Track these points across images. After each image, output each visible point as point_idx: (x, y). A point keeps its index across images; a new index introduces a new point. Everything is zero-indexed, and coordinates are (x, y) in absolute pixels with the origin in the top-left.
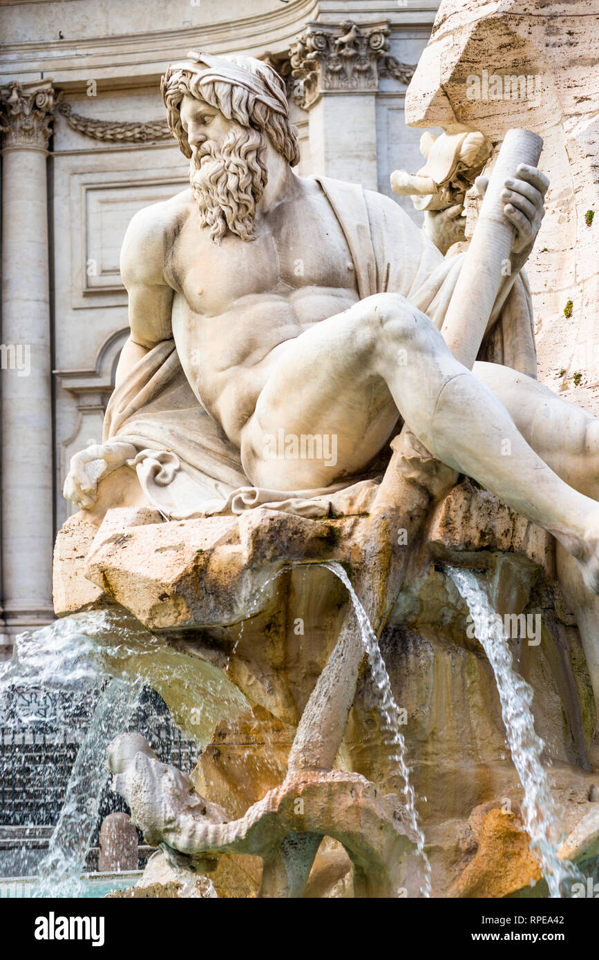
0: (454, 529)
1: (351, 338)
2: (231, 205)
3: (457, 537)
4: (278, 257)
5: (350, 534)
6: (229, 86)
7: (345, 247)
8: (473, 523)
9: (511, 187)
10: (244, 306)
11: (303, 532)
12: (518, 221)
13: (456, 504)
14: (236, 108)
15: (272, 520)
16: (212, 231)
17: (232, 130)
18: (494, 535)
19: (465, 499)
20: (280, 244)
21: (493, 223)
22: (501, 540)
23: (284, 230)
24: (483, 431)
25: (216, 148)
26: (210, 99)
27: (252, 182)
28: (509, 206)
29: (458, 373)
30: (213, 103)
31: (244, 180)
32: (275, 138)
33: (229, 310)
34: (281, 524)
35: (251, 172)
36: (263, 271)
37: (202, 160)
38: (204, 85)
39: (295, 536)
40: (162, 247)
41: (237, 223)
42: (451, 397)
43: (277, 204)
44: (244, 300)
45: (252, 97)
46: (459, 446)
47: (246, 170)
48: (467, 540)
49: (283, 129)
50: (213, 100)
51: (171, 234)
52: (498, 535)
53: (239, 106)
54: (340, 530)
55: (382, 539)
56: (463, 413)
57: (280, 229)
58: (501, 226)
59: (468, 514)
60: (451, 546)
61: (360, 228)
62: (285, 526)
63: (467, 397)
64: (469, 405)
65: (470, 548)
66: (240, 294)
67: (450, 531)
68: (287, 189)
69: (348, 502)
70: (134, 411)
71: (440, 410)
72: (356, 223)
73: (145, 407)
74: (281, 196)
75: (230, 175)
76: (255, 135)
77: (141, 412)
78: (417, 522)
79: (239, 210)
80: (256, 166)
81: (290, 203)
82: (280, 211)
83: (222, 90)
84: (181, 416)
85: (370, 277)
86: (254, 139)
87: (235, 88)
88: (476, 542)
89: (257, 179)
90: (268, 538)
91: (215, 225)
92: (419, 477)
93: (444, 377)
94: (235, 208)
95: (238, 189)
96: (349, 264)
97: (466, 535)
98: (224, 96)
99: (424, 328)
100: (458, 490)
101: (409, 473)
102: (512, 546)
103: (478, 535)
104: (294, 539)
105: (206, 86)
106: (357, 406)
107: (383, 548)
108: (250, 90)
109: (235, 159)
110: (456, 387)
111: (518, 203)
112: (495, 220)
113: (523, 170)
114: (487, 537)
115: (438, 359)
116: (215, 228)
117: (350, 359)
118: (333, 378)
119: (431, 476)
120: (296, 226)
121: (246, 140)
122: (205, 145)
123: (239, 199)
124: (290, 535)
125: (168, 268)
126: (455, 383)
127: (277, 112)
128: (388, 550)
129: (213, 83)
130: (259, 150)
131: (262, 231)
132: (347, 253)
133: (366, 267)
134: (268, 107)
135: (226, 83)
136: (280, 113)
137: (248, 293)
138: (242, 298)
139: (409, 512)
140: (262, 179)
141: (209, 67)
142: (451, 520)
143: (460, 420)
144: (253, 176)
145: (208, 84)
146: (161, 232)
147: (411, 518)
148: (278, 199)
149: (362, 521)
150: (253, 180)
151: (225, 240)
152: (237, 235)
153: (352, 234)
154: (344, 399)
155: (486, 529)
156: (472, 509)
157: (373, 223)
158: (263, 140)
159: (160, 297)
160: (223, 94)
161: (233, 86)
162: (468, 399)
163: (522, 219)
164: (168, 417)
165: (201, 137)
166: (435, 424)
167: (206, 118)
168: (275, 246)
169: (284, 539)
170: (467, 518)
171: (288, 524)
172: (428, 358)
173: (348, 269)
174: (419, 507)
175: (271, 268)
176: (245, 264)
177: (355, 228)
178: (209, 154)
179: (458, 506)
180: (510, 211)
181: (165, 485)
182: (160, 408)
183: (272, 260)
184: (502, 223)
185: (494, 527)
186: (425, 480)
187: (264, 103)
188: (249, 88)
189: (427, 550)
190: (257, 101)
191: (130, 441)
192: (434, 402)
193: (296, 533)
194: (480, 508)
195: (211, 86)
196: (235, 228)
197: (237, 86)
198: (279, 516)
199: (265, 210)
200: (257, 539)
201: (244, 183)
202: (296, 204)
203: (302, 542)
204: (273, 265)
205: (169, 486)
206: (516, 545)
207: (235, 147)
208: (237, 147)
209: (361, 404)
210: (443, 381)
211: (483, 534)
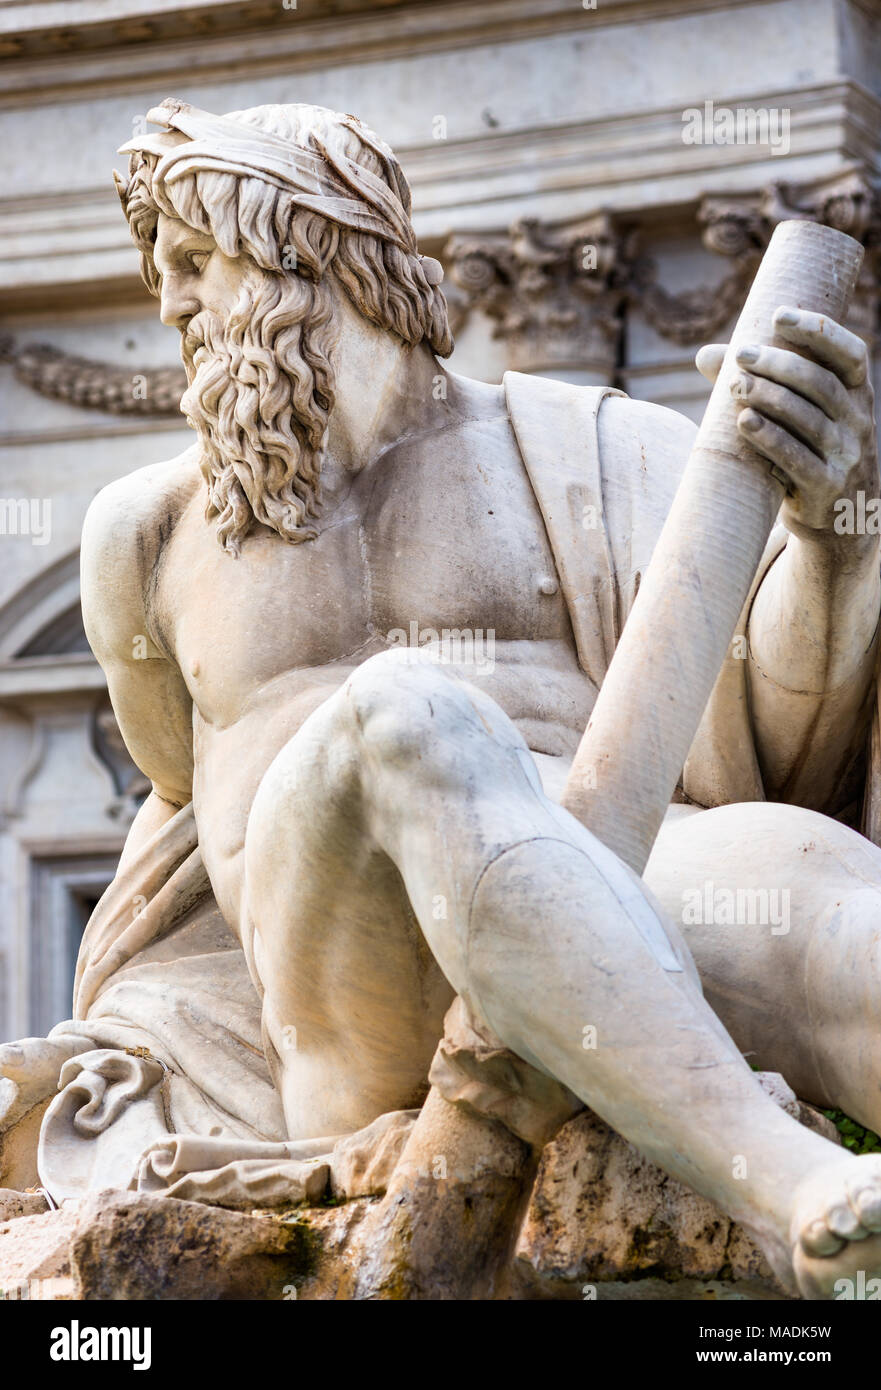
0: (558, 1225)
1: (319, 766)
2: (247, 459)
3: (565, 1246)
4: (368, 578)
5: (343, 1245)
6: (229, 181)
7: (536, 539)
8: (611, 1209)
9: (752, 367)
10: (278, 699)
11: (213, 1241)
12: (772, 449)
13: (560, 1163)
14: (245, 231)
15: (123, 1213)
16: (219, 524)
17: (247, 283)
18: (673, 1239)
19: (590, 1149)
20: (374, 546)
21: (713, 459)
22: (694, 1251)
23: (386, 511)
24: (568, 979)
25: (213, 329)
26: (189, 213)
27: (291, 402)
28: (746, 414)
29: (524, 837)
30: (196, 222)
31: (269, 398)
32: (357, 292)
33: (249, 710)
34: (149, 1223)
35: (286, 376)
36: (328, 610)
37: (196, 357)
38: (174, 183)
39: (189, 1253)
40: (135, 570)
41: (267, 502)
42: (498, 897)
43: (384, 449)
44: (279, 683)
45: (285, 201)
46: (527, 1019)
47: (272, 375)
48: (593, 1252)
49: (374, 270)
50: (196, 216)
51: (152, 539)
52: (685, 1239)
53: (254, 225)
54: (323, 1234)
55: (392, 1255)
56: (525, 935)
57: (378, 509)
58: (732, 465)
59: (597, 1188)
60: (546, 1269)
61: (576, 494)
62: (161, 1228)
63: (534, 895)
64: (538, 914)
65: (603, 1272)
66: (270, 671)
67: (548, 1230)
68: (412, 412)
69: (354, 1163)
70: (124, 959)
71: (479, 930)
72: (565, 479)
73: (151, 951)
74: (395, 429)
75: (241, 388)
76: (295, 290)
77: (139, 962)
78: (486, 1211)
79: (266, 469)
80: (297, 365)
81: (416, 442)
82: (388, 466)
83: (213, 190)
84: (224, 966)
85: (600, 609)
86: (294, 298)
87: (244, 183)
88: (619, 1257)
89: (303, 396)
90: (113, 1260)
91: (227, 510)
92: (480, 1098)
93: (487, 850)
94: (257, 465)
95: (258, 421)
96: (544, 581)
97: (591, 1241)
98: (216, 204)
99: (453, 730)
100: (575, 1128)
101: (458, 1088)
102: (727, 1266)
103: (625, 1240)
104: (188, 1260)
105: (177, 185)
106: (378, 929)
107: (392, 1278)
108: (284, 183)
109: (252, 351)
110: (513, 871)
111: (769, 405)
112: (718, 452)
113: (783, 323)
114: (653, 1244)
115: (482, 806)
116: (226, 518)
117: (324, 814)
118: (310, 865)
119: (512, 1096)
120: (415, 499)
121: (271, 302)
122: (193, 324)
123: (263, 445)
124: (175, 1249)
125: (151, 618)
126: (510, 863)
127: (357, 231)
128: (402, 1281)
129: (194, 175)
130: (307, 326)
131: (336, 516)
132: (541, 555)
133: (589, 585)
134: (329, 220)
135: (222, 172)
136: (367, 234)
137: (292, 667)
138: (277, 680)
139: (461, 1187)
140: (315, 392)
141: (191, 140)
142: (548, 1203)
143: (520, 952)
144: (292, 386)
145: (181, 178)
146: (130, 535)
147: (468, 1202)
148: (385, 436)
149: (371, 1209)
150: (291, 395)
151: (248, 544)
152: (273, 531)
153: (553, 510)
154: (344, 911)
155: (650, 1223)
156: (611, 1174)
157: (611, 476)
158: (319, 299)
159: (163, 686)
160: (213, 199)
161: (239, 178)
162: (538, 901)
163: (780, 443)
164: (193, 969)
165: (186, 306)
166: (474, 964)
167: (196, 260)
168: (365, 550)
169: (158, 1260)
170: (594, 1195)
171: (169, 1224)
172: (456, 804)
173: (541, 593)
174: (491, 1173)
175: (348, 603)
176: (283, 597)
177: (563, 492)
178: (203, 345)
179: (568, 1167)
180: (748, 427)
181: (92, 1135)
182: (181, 951)
183: (353, 582)
184: (736, 458)
185: (673, 1217)
186: (497, 1103)
187: (317, 213)
188: (281, 179)
189: (515, 1280)
190: (296, 209)
191: (90, 1032)
192: (464, 910)
193: (192, 1244)
194: (637, 1171)
195: (188, 184)
196: (267, 515)
197: (249, 177)
198: (141, 1204)
199: (357, 466)
200: (88, 1263)
201: (268, 405)
202: (429, 445)
203: (212, 1264)
204: (355, 596)
205: (101, 1138)
206: (739, 1261)
207: (249, 323)
208: (254, 323)
209: (386, 923)
210: (484, 856)
211: (640, 1238)
